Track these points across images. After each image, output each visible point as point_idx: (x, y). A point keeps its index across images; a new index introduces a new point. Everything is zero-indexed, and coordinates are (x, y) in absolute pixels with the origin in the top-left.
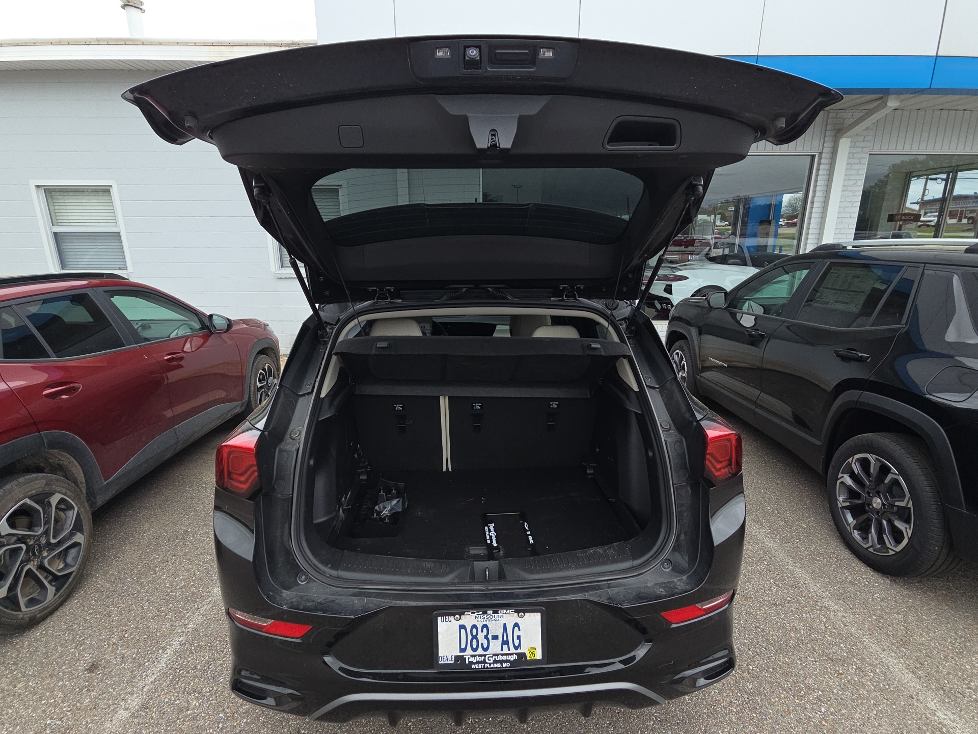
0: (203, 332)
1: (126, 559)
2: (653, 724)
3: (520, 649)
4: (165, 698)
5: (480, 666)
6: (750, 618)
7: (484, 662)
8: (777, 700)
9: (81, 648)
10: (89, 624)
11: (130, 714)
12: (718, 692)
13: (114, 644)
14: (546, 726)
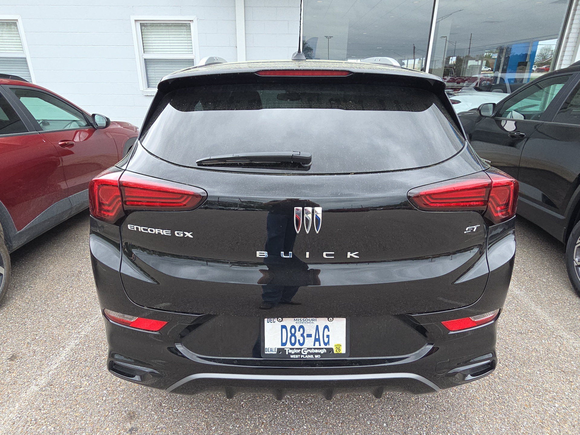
0: (88, 128)
1: (37, 289)
2: (425, 410)
3: (329, 345)
4: (64, 379)
5: (297, 356)
6: (501, 342)
7: (300, 353)
8: (521, 397)
9: (5, 345)
10: (11, 329)
11: (39, 389)
12: (475, 390)
13: (28, 343)
14: (344, 408)
